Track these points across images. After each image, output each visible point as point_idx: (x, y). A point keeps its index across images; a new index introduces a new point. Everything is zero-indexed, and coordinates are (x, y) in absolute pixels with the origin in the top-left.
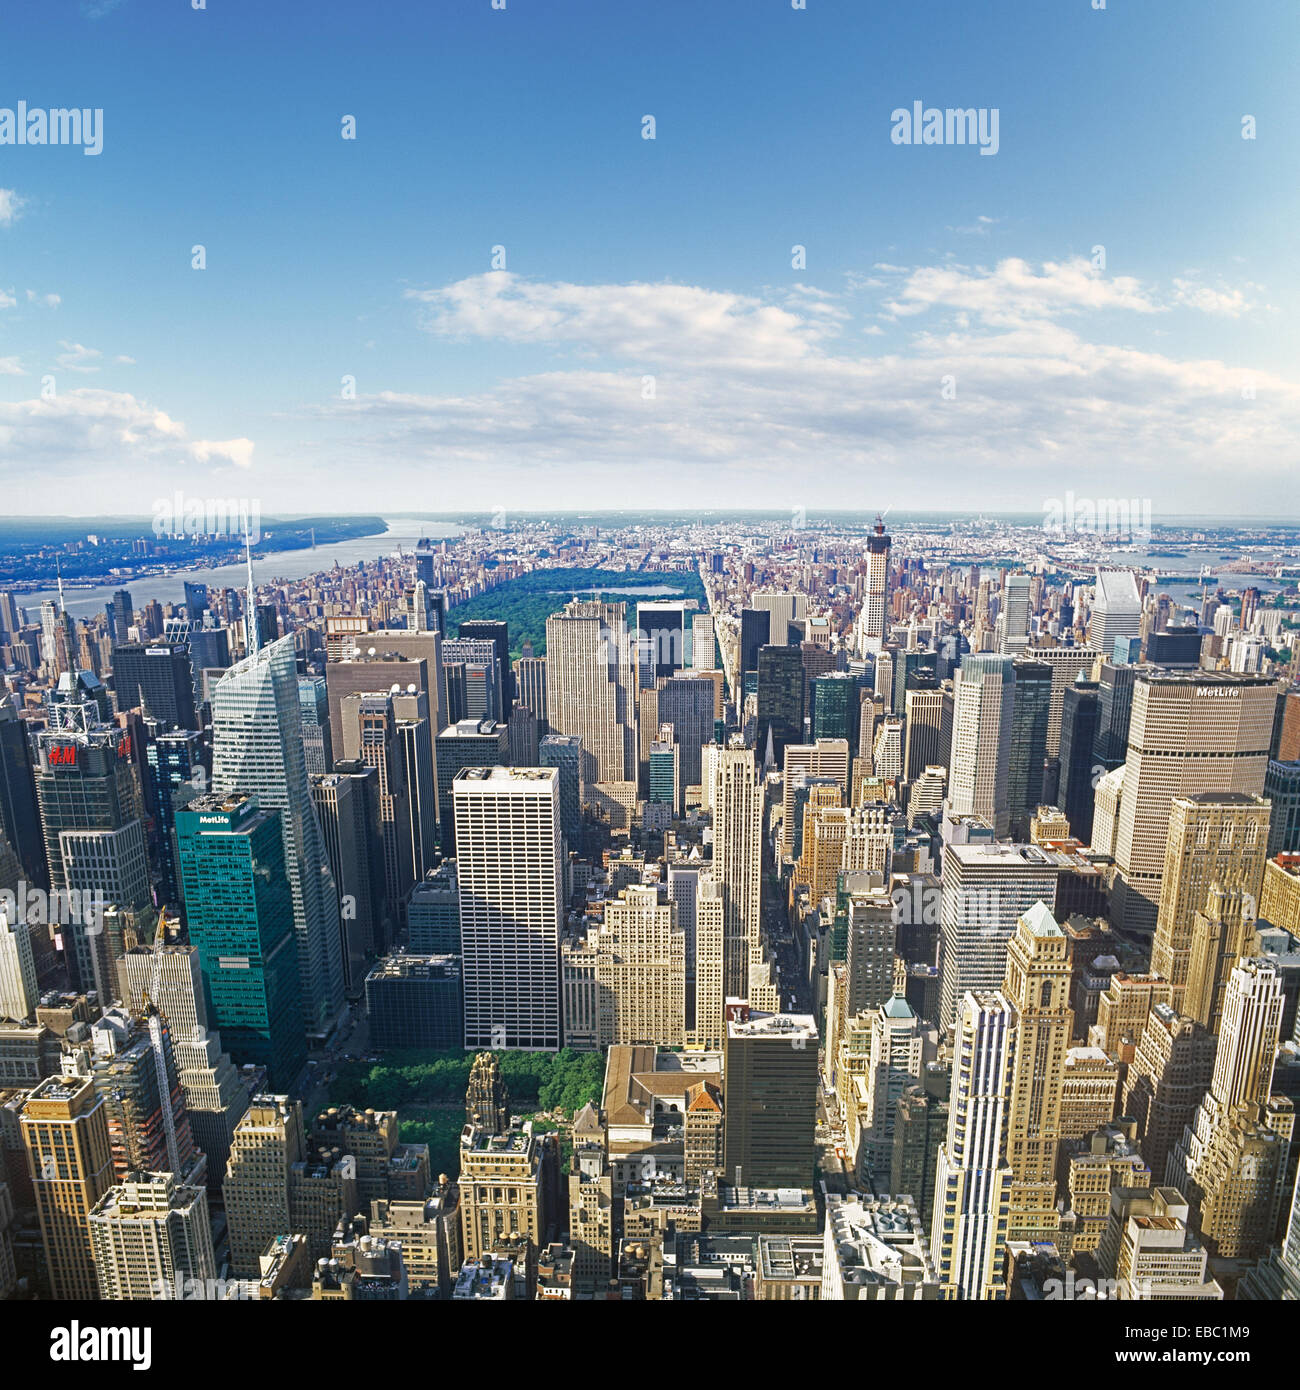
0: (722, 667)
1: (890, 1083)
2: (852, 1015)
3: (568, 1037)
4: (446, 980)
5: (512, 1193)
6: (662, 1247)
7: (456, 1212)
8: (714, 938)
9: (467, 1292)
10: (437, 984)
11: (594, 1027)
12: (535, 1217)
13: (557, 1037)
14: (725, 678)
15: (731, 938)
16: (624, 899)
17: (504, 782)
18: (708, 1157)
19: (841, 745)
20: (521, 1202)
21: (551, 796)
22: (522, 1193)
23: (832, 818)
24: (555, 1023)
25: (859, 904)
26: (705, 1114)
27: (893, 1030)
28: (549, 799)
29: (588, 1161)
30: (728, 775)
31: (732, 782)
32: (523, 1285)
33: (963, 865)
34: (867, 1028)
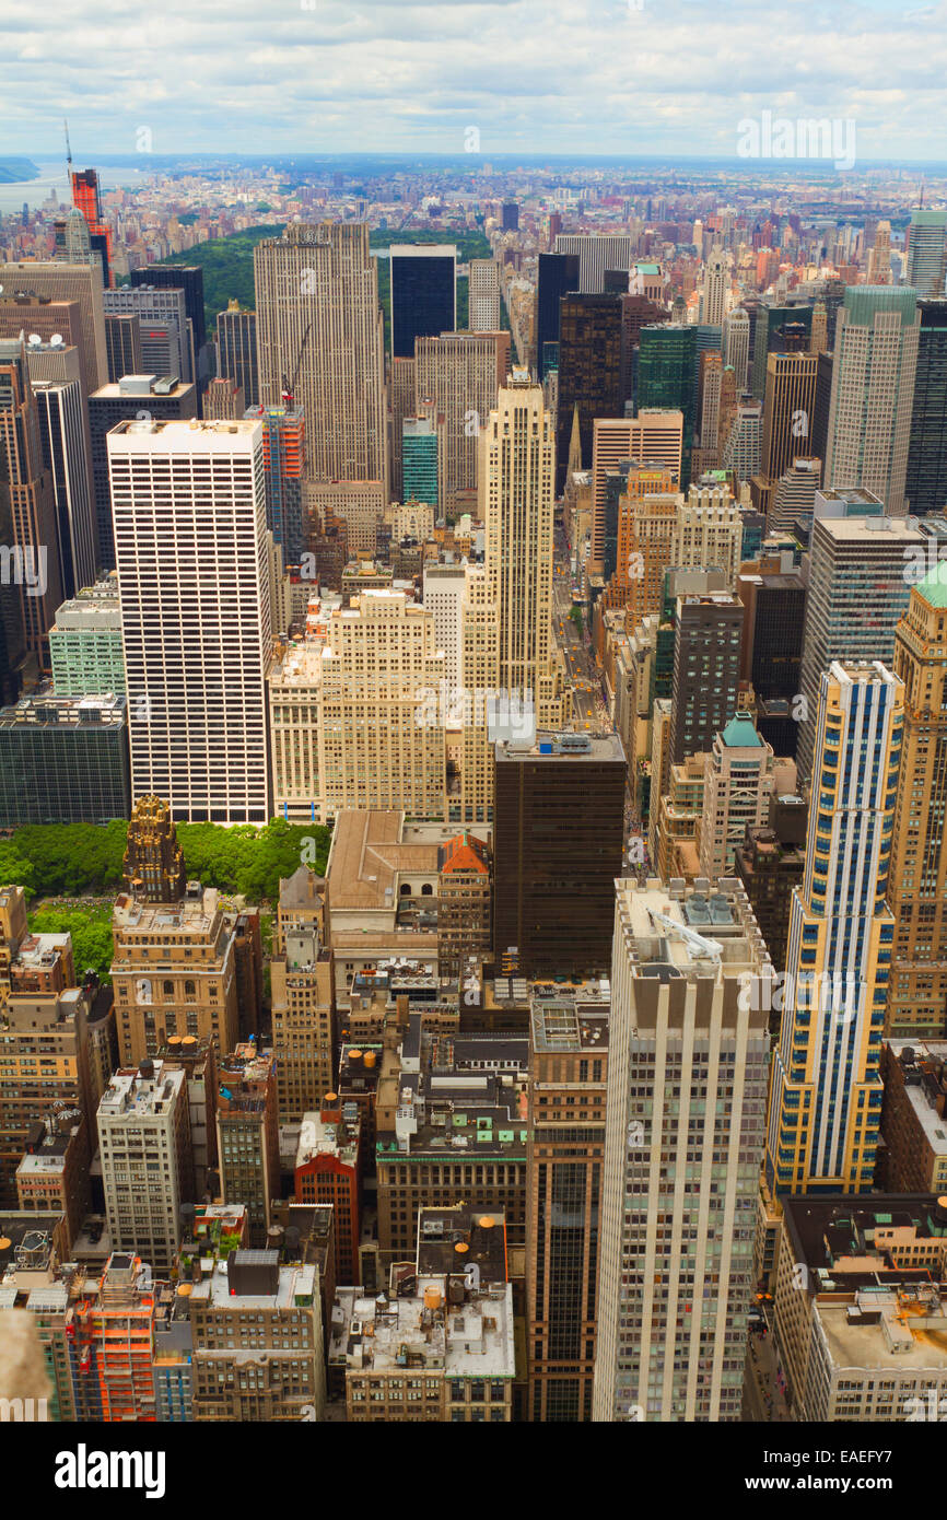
0: (509, 328)
1: (729, 840)
2: (680, 761)
3: (281, 807)
4: (103, 728)
5: (190, 987)
6: (400, 1050)
7: (107, 1017)
8: (486, 662)
9: (117, 1109)
10: (92, 733)
11: (317, 792)
12: (222, 1020)
13: (265, 807)
14: (513, 342)
15: (510, 663)
16: (358, 609)
17: (182, 439)
18: (469, 938)
19: (674, 419)
20: (202, 999)
21: (251, 457)
22: (202, 989)
23: (657, 508)
24: (262, 787)
25: (689, 602)
26: (465, 876)
27: (735, 764)
28: (248, 462)
29: (298, 940)
30: (506, 425)
31: (511, 437)
32: (203, 1109)
33: (839, 542)
34: (700, 777)
